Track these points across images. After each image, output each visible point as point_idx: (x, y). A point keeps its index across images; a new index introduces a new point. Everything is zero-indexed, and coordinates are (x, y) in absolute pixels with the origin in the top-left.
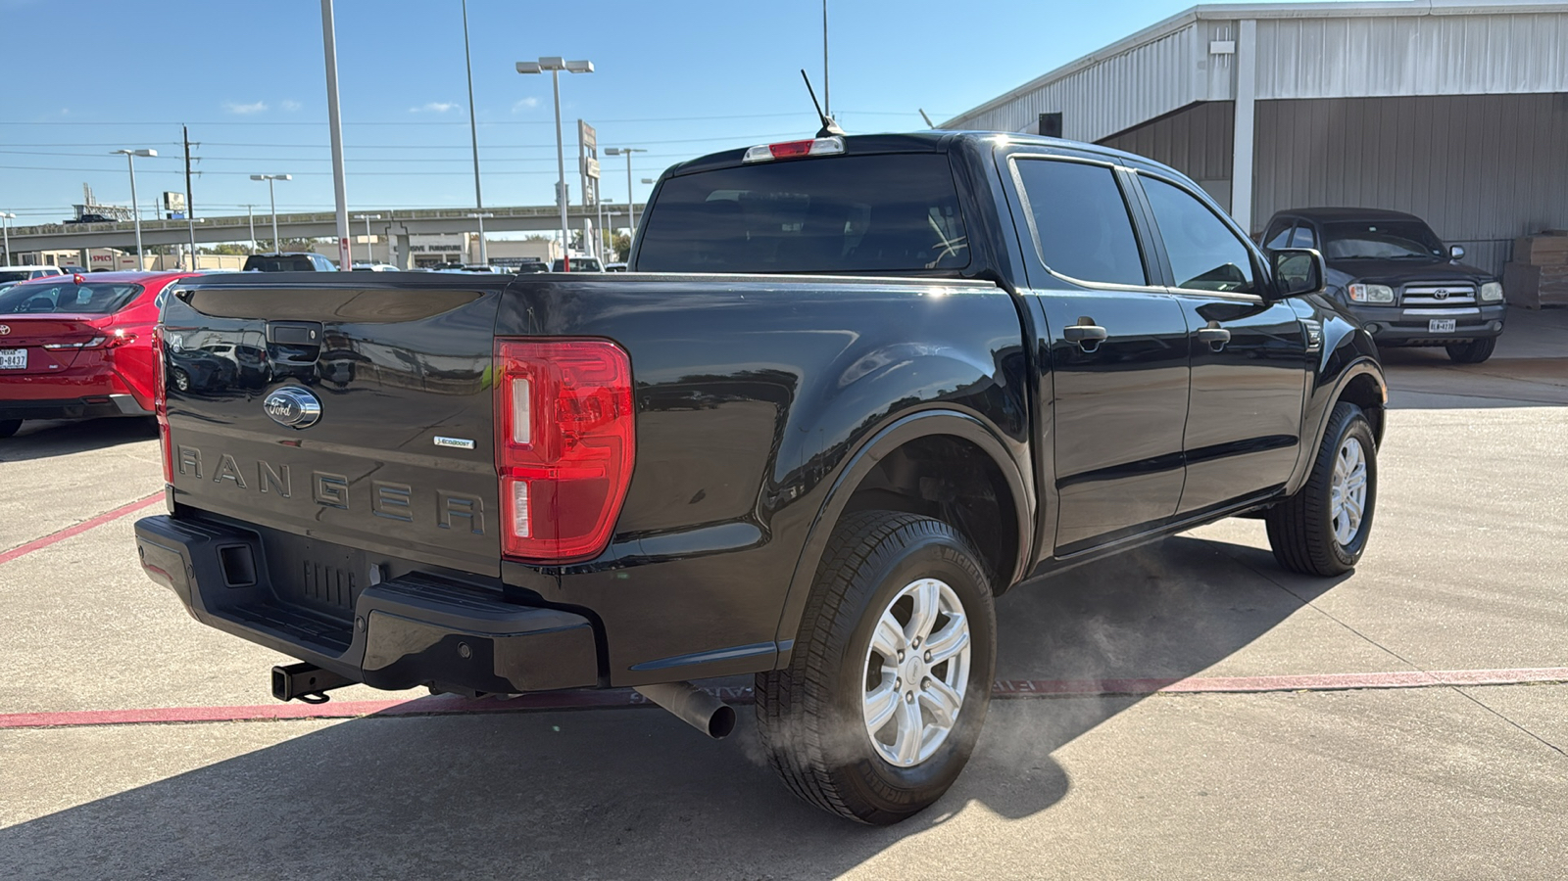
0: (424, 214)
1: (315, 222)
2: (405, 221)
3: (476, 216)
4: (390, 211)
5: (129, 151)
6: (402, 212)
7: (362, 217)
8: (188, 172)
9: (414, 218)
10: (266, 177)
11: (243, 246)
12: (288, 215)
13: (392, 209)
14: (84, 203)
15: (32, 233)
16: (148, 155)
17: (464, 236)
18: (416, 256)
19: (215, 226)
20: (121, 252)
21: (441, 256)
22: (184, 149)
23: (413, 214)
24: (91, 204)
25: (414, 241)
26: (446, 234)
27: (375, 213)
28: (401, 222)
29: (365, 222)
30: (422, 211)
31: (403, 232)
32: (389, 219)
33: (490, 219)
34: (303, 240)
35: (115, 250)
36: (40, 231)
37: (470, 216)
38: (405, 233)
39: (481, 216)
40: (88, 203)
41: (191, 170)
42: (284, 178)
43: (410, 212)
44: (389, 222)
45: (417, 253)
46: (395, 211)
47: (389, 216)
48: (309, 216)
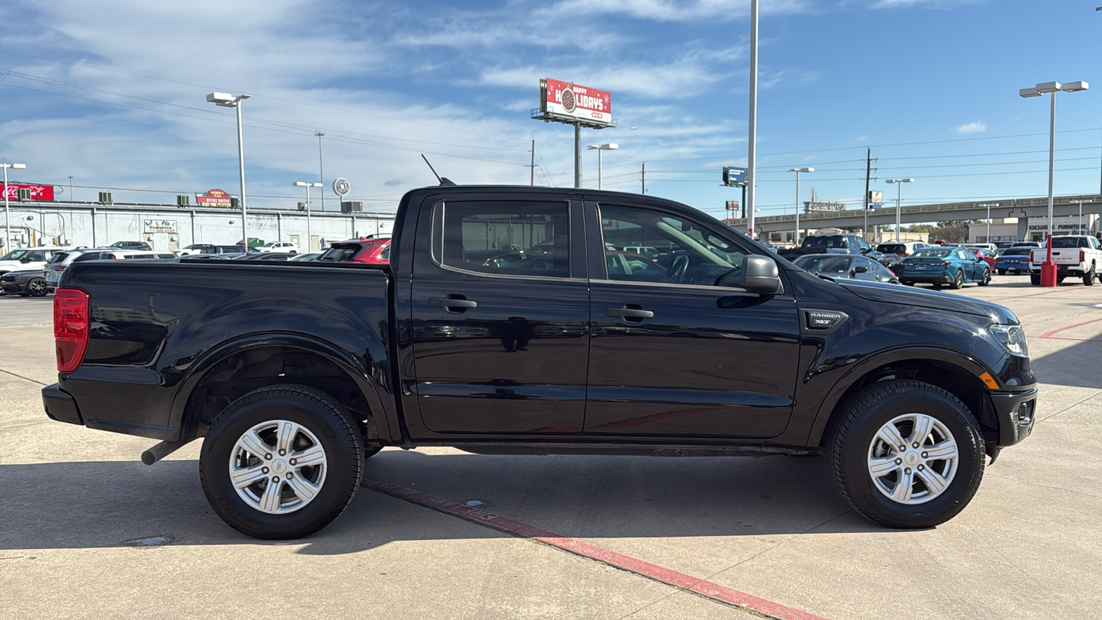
0: (1041, 202)
1: (956, 209)
2: (1024, 207)
3: (1077, 202)
4: (1014, 200)
5: (797, 169)
6: (1023, 200)
7: (985, 205)
8: (868, 179)
9: (1032, 205)
10: (896, 181)
11: (929, 226)
12: (937, 205)
13: (1015, 198)
14: (810, 201)
15: (777, 220)
16: (808, 171)
17: (1089, 217)
18: (1032, 233)
19: (887, 213)
20: (841, 231)
21: (1042, 233)
22: (867, 163)
23: (1032, 202)
24: (814, 201)
25: (1031, 222)
26: (1073, 216)
27: (995, 202)
28: (1022, 208)
29: (987, 209)
30: (1039, 199)
31: (1023, 215)
32: (1012, 206)
33: (1089, 204)
34: (972, 221)
35: (838, 229)
36: (781, 219)
37: (1071, 202)
38: (1024, 216)
39: (1081, 202)
40: (813, 200)
41: (870, 177)
42: (908, 181)
43: (1030, 200)
44: (1013, 208)
45: (1034, 231)
46: (1017, 200)
47: (1012, 204)
48: (952, 205)
